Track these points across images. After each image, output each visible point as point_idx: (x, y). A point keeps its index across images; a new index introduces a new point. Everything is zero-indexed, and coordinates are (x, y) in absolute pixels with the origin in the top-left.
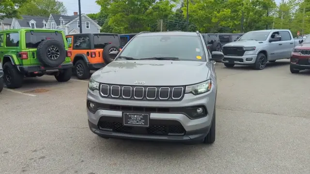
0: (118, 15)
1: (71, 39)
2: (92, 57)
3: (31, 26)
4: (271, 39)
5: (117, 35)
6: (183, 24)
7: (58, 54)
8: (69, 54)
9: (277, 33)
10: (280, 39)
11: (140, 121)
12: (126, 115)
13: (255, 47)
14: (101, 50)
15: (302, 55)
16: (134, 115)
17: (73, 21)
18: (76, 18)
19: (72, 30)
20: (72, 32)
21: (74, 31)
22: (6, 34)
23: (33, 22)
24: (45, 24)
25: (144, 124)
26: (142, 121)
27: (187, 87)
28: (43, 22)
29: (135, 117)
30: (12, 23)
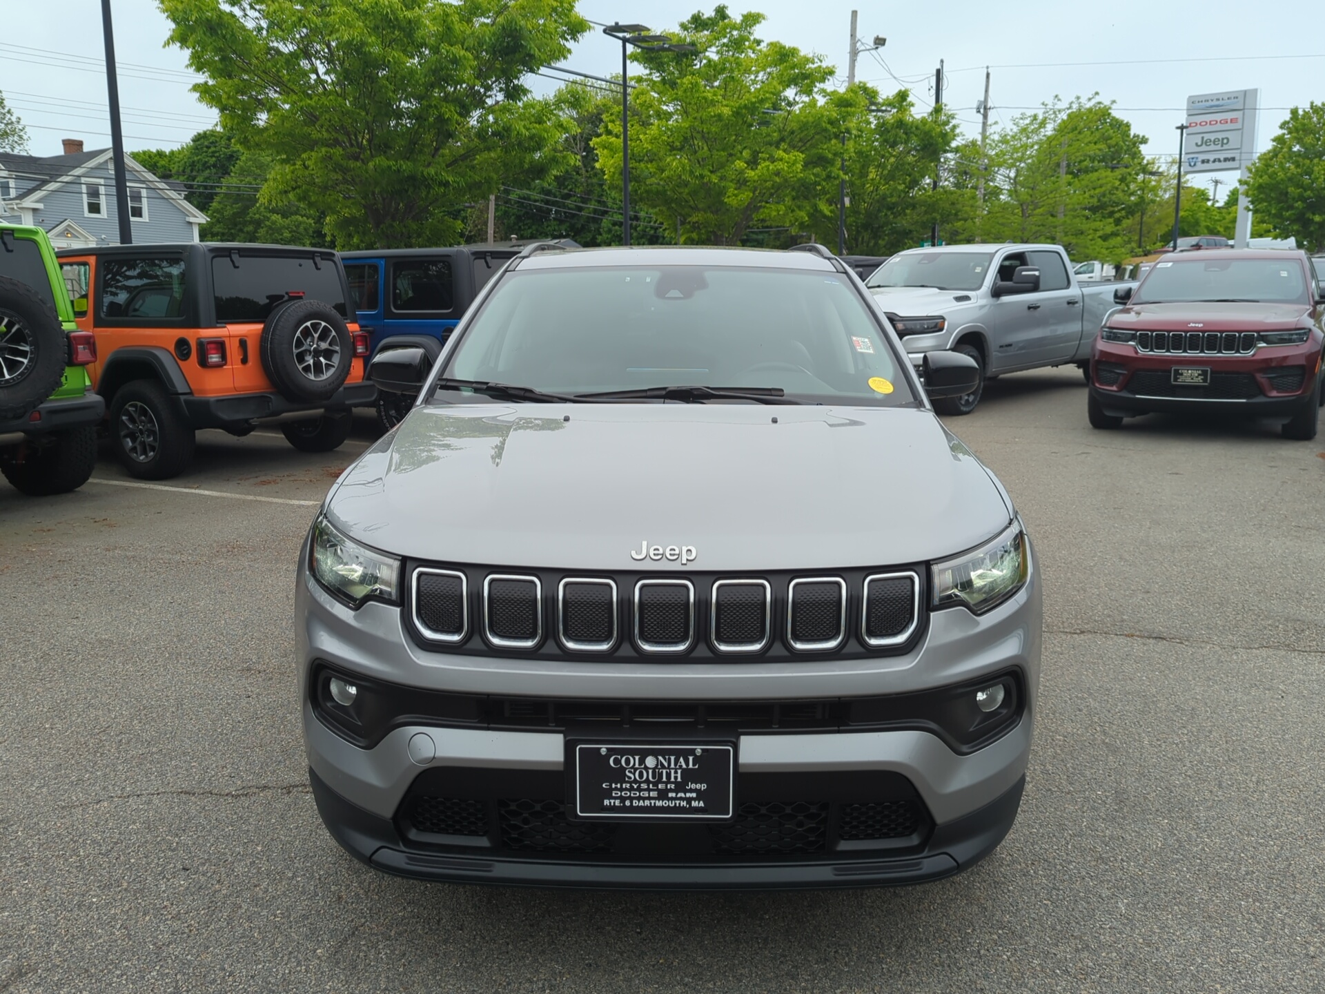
0: (312, 158)
1: (84, 275)
2: (204, 363)
4: (1000, 283)
5: (329, 257)
6: (580, 209)
7: (24, 354)
8: (82, 352)
9: (1020, 258)
10: (1034, 285)
11: (680, 787)
12: (591, 758)
13: (942, 318)
14: (250, 329)
15: (1143, 352)
16: (644, 755)
17: (58, 180)
18: (76, 167)
19: (58, 225)
20: (58, 236)
21: (67, 230)
25: (701, 805)
26: (694, 791)
27: (933, 568)
29: (651, 765)
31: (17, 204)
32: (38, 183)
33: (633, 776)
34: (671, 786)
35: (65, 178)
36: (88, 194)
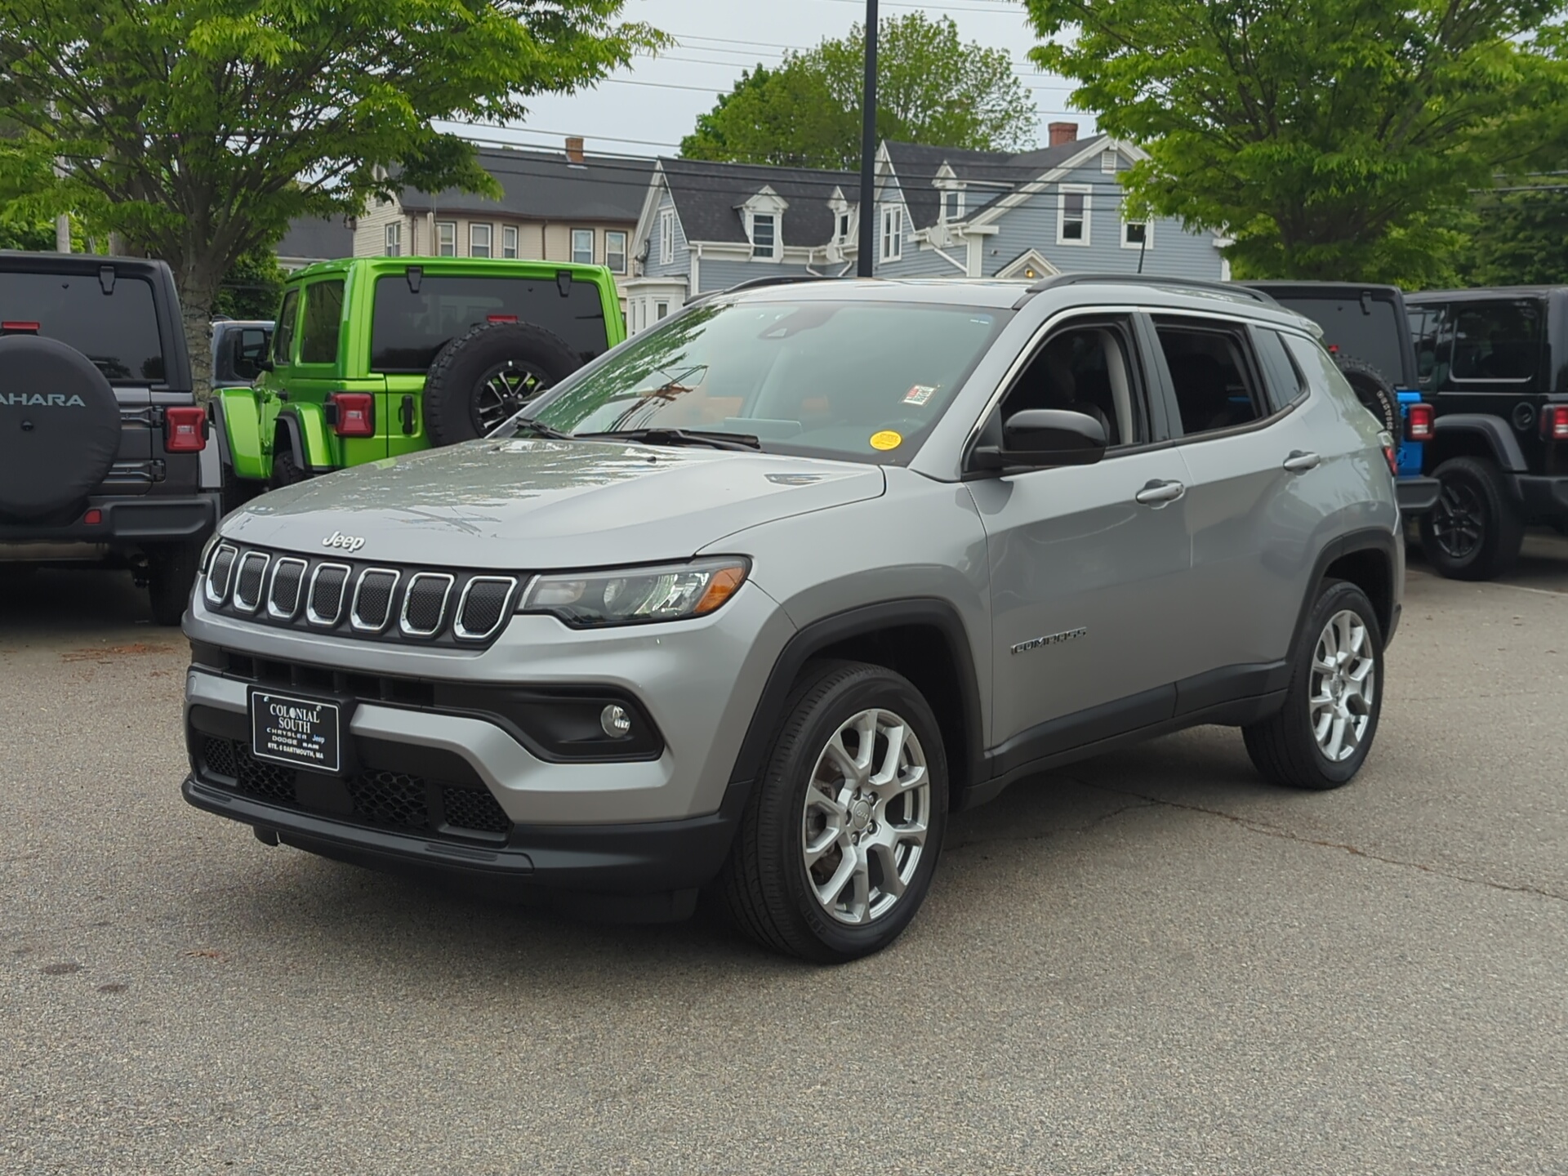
11: (309, 739)
12: (263, 707)
16: (290, 705)
17: (1022, 190)
18: (1050, 168)
19: (1016, 259)
20: (1014, 276)
21: (1028, 266)
22: (308, 287)
23: (766, 203)
24: (845, 220)
25: (322, 757)
26: (316, 743)
27: (537, 577)
28: (832, 205)
29: (293, 716)
30: (639, 211)
31: (963, 228)
32: (997, 195)
33: (283, 724)
34: (305, 737)
35: (1032, 187)
36: (1066, 209)
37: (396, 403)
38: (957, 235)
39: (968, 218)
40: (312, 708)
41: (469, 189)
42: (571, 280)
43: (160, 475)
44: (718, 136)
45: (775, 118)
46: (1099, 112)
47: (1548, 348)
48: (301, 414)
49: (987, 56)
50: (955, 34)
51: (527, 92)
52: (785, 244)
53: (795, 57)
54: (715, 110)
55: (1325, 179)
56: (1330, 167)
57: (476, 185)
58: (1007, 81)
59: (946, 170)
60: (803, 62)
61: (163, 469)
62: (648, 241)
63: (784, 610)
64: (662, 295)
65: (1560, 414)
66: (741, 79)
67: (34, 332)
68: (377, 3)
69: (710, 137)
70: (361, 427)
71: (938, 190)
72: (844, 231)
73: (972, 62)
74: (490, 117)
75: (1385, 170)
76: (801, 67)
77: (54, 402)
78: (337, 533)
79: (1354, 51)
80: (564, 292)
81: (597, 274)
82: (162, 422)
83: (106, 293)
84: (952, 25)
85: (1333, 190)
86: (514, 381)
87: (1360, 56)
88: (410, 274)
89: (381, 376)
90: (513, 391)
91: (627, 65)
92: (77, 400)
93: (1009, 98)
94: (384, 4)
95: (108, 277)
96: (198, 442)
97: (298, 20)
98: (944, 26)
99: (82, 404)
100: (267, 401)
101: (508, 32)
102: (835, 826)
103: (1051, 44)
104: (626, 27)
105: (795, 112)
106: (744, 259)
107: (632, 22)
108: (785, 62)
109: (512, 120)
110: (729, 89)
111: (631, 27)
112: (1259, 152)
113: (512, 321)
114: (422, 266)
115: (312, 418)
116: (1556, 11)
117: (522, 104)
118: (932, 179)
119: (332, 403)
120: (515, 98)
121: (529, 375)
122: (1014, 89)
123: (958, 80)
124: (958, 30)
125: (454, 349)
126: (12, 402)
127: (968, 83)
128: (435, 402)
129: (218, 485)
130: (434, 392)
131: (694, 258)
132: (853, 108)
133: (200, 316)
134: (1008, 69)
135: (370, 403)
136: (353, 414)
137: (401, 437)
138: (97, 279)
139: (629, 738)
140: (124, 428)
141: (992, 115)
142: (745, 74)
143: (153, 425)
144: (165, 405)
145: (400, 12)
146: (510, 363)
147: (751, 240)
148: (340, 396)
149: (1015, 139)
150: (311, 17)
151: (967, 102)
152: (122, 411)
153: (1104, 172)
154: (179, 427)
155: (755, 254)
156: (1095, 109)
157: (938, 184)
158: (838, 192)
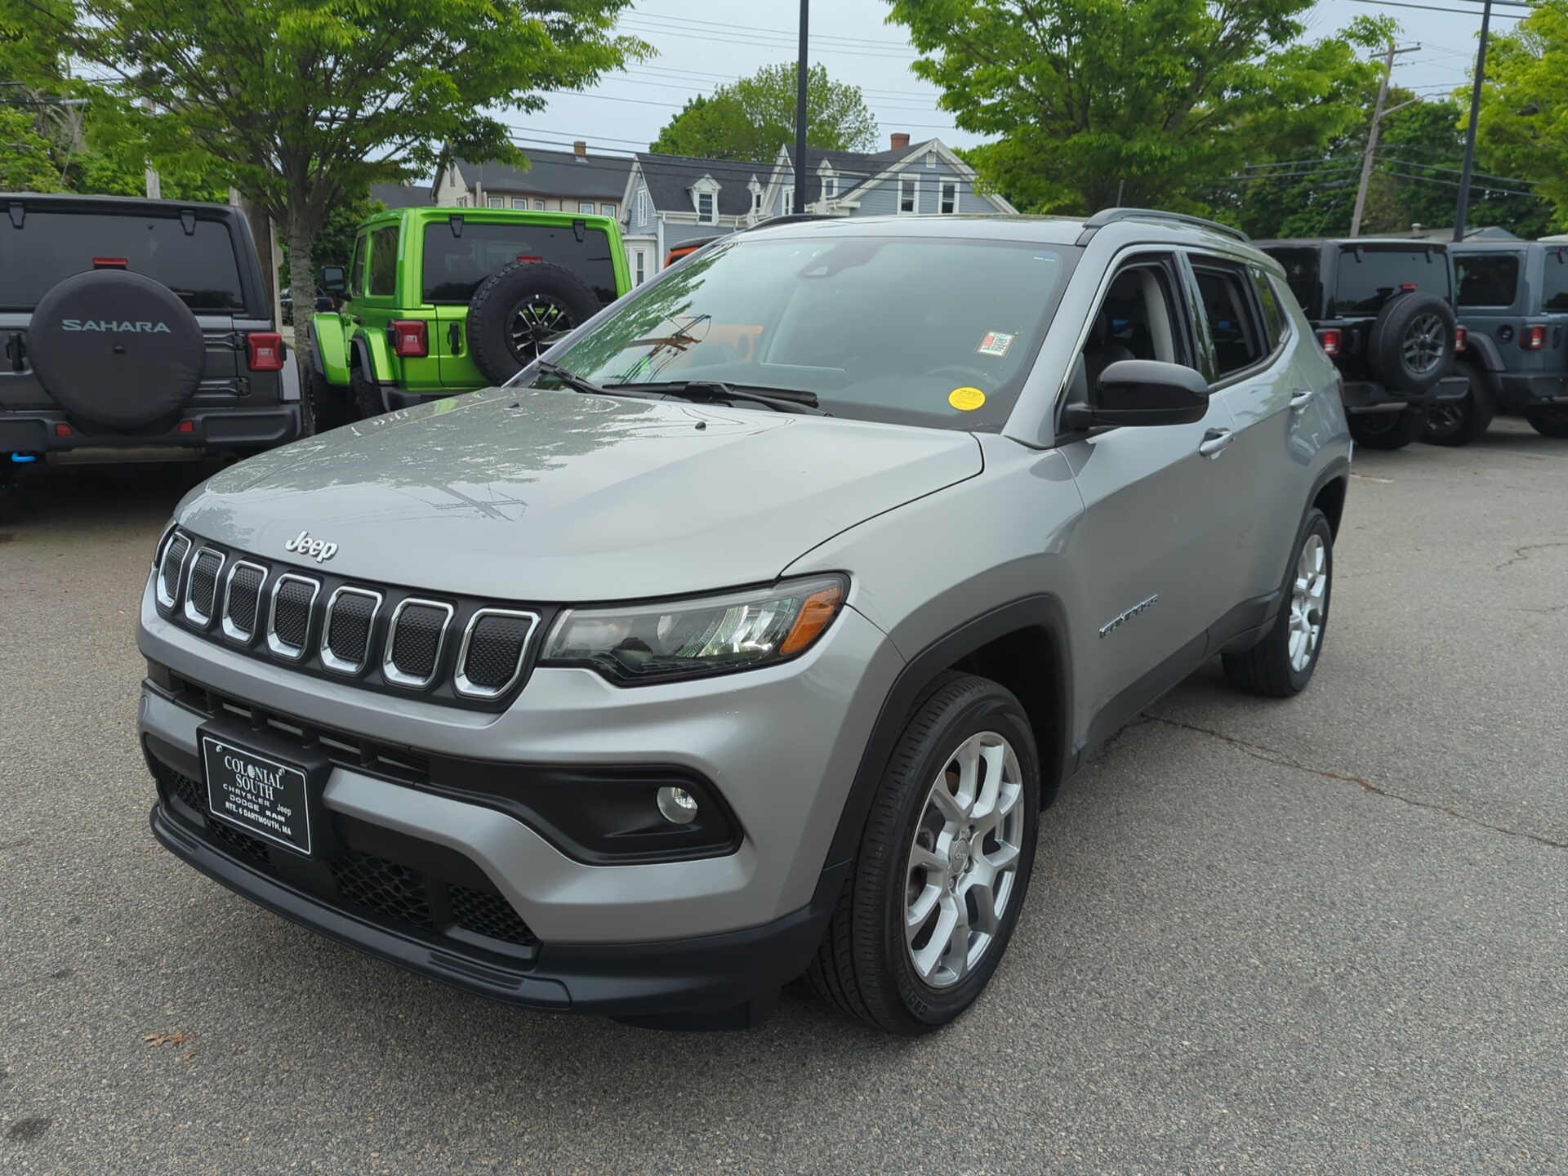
3: (697, 205)
11: (273, 807)
12: (213, 750)
16: (247, 761)
17: (877, 177)
18: (894, 164)
22: (373, 233)
23: (707, 186)
24: (759, 197)
25: (289, 832)
26: (282, 814)
27: (568, 613)
28: (750, 187)
29: (252, 775)
30: (623, 191)
31: (837, 203)
32: (859, 180)
33: (241, 783)
34: (267, 803)
35: (883, 176)
36: (903, 190)
37: (445, 328)
38: (833, 208)
39: (841, 196)
40: (275, 770)
41: (505, 161)
42: (585, 228)
43: (245, 390)
44: (674, 143)
45: (710, 131)
46: (958, 113)
47: (1321, 286)
48: (368, 338)
49: (846, 90)
50: (825, 75)
51: (547, 88)
52: (720, 213)
53: (722, 89)
54: (670, 125)
55: (1131, 159)
56: (1134, 150)
57: (510, 159)
58: (859, 108)
59: (826, 163)
60: (728, 93)
61: (248, 385)
62: (630, 211)
63: (892, 641)
64: (640, 247)
65: (1329, 336)
66: (688, 104)
67: (123, 267)
68: (425, 2)
69: (668, 143)
70: (417, 349)
71: (819, 177)
72: (758, 205)
73: (837, 95)
74: (519, 107)
75: (1172, 153)
76: (726, 97)
77: (142, 329)
78: (304, 533)
79: (1156, 63)
80: (579, 238)
81: (606, 223)
82: (245, 345)
83: (187, 234)
84: (823, 69)
85: (1134, 169)
86: (541, 311)
87: (1161, 66)
88: (453, 222)
89: (432, 306)
90: (540, 320)
91: (622, 68)
92: (162, 327)
93: (860, 119)
94: (430, 3)
95: (189, 220)
96: (278, 363)
97: (361, 12)
98: (818, 70)
99: (168, 331)
100: (349, 324)
101: (530, 29)
102: (936, 885)
103: (927, 59)
104: (621, 39)
105: (723, 127)
106: (693, 223)
107: (626, 34)
108: (716, 93)
109: (536, 110)
110: (680, 112)
111: (626, 39)
112: (1082, 141)
113: (538, 262)
114: (463, 215)
115: (377, 341)
116: (1294, 34)
117: (544, 98)
118: (816, 169)
119: (393, 329)
120: (537, 92)
121: (553, 306)
122: (863, 113)
123: (827, 106)
124: (827, 72)
125: (490, 285)
126: (103, 329)
127: (833, 109)
128: (476, 328)
129: (298, 398)
130: (475, 320)
131: (660, 223)
132: (760, 125)
133: (304, 257)
134: (859, 100)
135: (423, 328)
136: (410, 338)
137: (451, 356)
138: (179, 221)
139: (695, 828)
140: (208, 350)
141: (850, 131)
142: (690, 101)
143: (237, 348)
144: (247, 331)
145: (443, 10)
146: (537, 296)
147: (698, 210)
148: (398, 323)
149: (864, 146)
150: (371, 11)
151: (834, 121)
152: (205, 336)
153: (928, 166)
154: (259, 350)
155: (700, 220)
156: (954, 111)
157: (820, 173)
158: (754, 178)
